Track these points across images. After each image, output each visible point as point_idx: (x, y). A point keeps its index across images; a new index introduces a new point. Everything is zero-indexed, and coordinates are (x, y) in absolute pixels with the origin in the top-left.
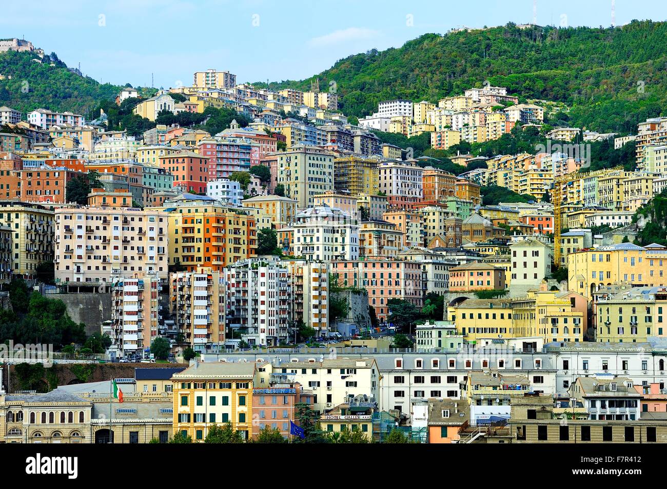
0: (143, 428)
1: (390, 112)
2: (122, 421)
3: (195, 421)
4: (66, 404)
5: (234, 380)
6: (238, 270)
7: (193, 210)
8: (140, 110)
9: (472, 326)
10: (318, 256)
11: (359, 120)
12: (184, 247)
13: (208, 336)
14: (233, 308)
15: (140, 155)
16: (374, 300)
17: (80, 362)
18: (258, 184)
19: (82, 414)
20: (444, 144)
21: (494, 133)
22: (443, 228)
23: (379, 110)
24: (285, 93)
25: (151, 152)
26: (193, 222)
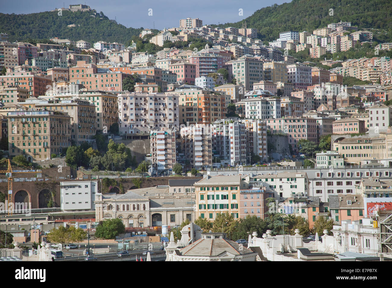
0: (178, 212)
1: (286, 38)
2: (166, 209)
3: (208, 208)
4: (136, 200)
5: (229, 186)
6: (218, 125)
7: (192, 93)
8: (154, 40)
9: (348, 153)
10: (259, 117)
11: (269, 43)
12: (187, 114)
13: (203, 162)
14: (215, 146)
15: (158, 65)
16: (291, 140)
17: (136, 177)
18: (222, 78)
19: (144, 205)
20: (317, 55)
21: (345, 47)
22: (324, 100)
23: (280, 37)
24: (228, 29)
25: (164, 63)
26: (192, 100)
